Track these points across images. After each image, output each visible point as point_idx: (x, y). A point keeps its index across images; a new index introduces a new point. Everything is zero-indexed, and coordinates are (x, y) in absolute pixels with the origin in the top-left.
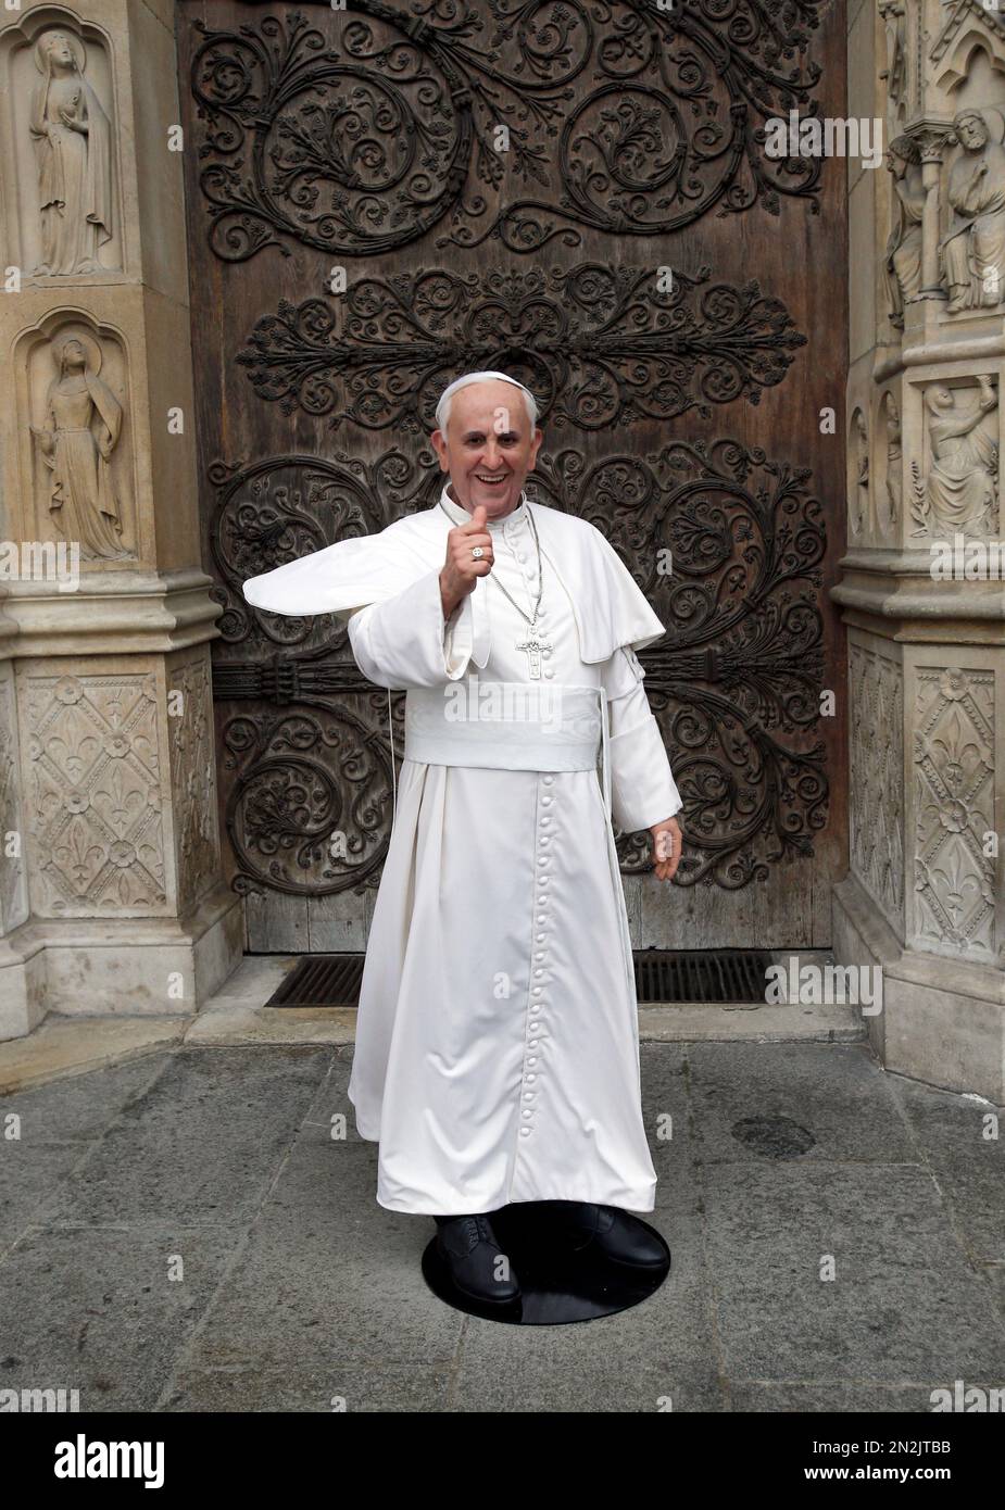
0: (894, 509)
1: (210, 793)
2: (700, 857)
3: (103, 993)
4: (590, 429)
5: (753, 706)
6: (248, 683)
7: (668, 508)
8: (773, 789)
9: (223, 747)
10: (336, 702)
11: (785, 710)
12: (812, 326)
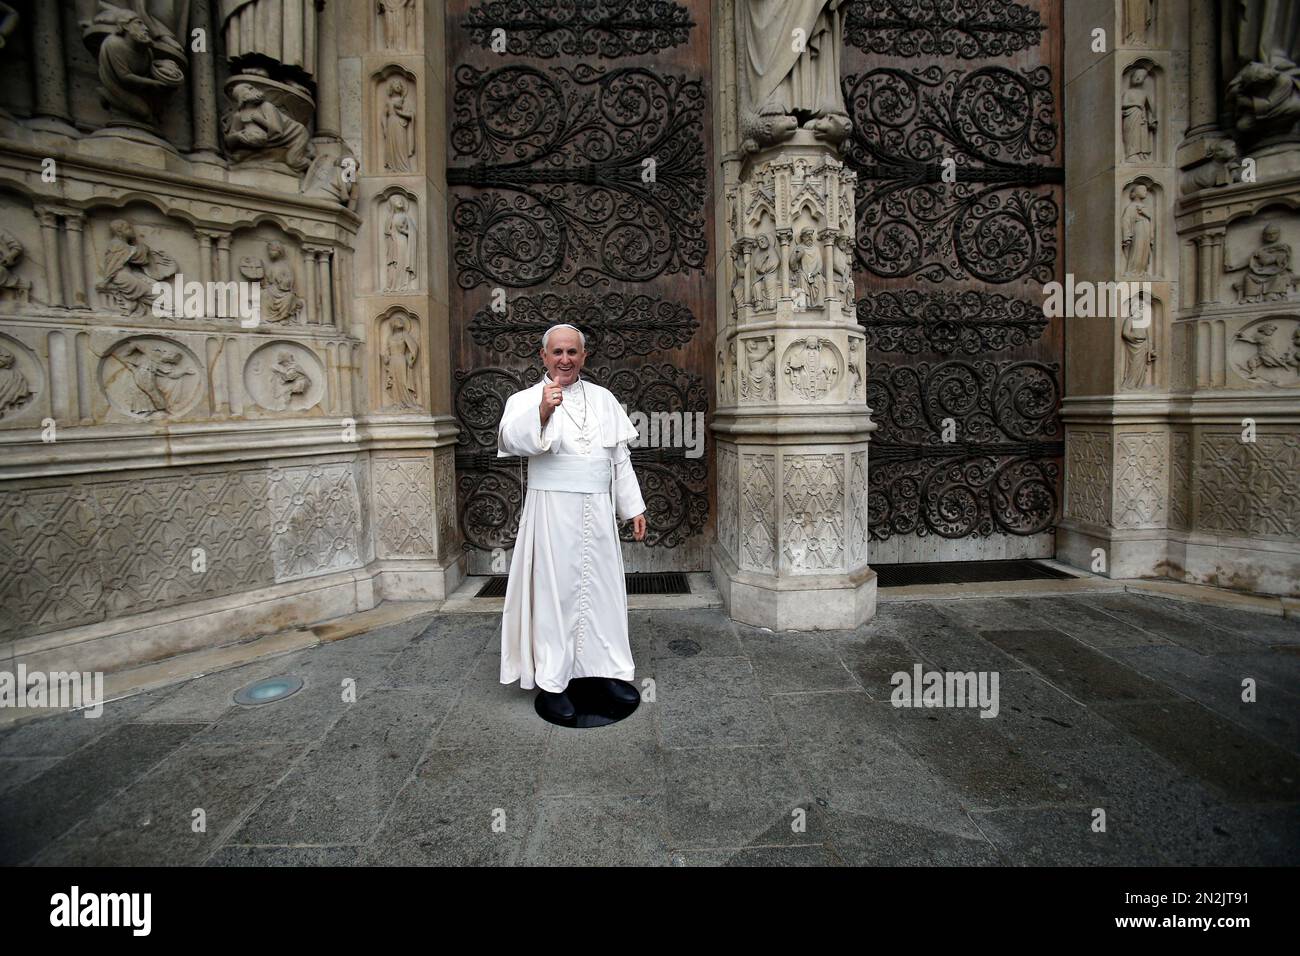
0: (734, 390)
1: (454, 508)
2: (657, 535)
3: (406, 592)
4: (612, 359)
5: (678, 472)
6: (470, 463)
7: (644, 391)
8: (687, 506)
9: (459, 489)
10: (507, 470)
11: (691, 474)
12: (702, 319)
